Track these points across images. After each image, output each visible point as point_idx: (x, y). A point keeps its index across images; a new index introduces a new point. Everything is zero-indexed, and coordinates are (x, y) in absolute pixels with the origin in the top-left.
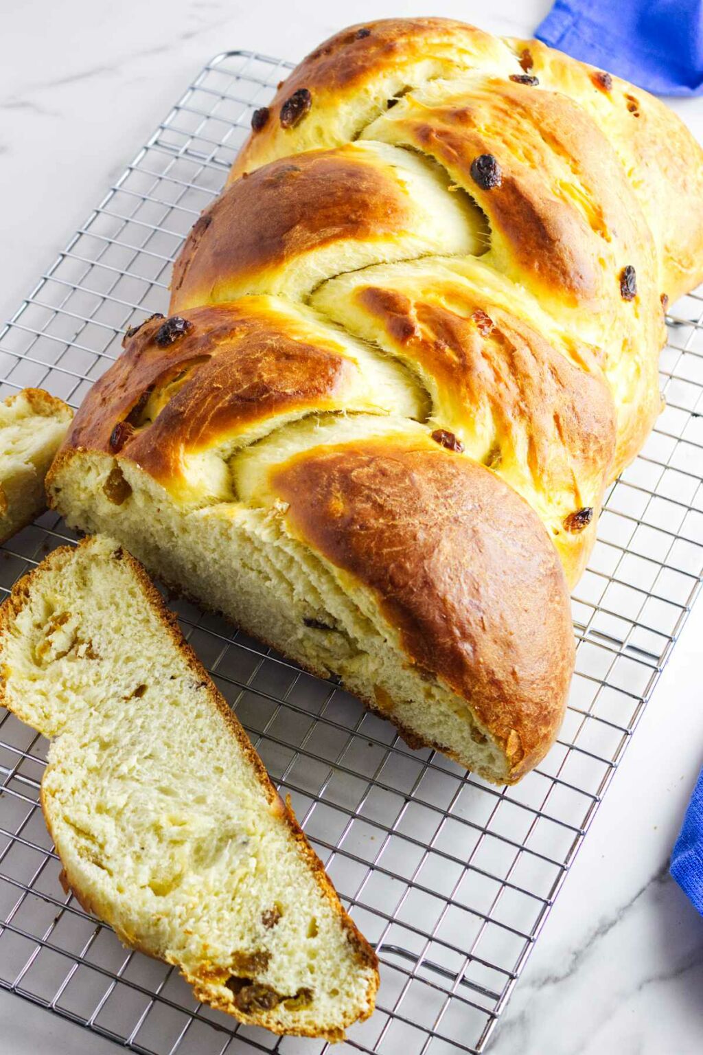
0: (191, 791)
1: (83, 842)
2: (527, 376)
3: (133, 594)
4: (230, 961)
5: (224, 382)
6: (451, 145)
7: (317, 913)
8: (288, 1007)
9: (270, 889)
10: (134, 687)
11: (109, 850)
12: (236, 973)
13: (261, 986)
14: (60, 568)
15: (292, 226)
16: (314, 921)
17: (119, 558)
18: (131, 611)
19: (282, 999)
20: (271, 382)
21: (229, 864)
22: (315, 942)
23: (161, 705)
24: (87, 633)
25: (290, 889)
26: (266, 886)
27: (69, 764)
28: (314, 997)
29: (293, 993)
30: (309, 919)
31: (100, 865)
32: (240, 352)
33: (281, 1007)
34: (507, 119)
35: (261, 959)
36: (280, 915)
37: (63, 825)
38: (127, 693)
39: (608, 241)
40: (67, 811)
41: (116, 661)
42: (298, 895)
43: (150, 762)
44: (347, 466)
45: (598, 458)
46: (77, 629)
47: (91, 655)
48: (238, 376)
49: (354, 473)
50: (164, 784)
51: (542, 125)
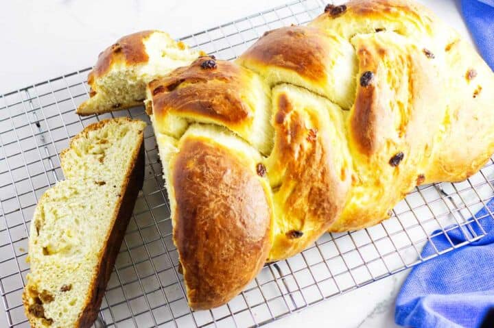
0: (83, 228)
1: (40, 219)
2: (310, 166)
3: (131, 150)
4: (41, 292)
5: (200, 94)
6: (366, 60)
7: (79, 298)
8: (43, 321)
9: (74, 279)
10: (102, 181)
11: (44, 227)
12: (40, 297)
13: (42, 308)
14: (121, 124)
15: (280, 54)
16: (76, 300)
17: (139, 133)
18: (125, 155)
19: (43, 317)
20: (215, 105)
21: (71, 260)
22: (69, 307)
23: (103, 192)
24: (107, 152)
25: (79, 284)
26: (73, 277)
27: (59, 190)
28: (53, 324)
29: (48, 318)
30: (75, 298)
31: (38, 230)
32: (216, 87)
33: (41, 319)
34: (401, 64)
35: (49, 298)
36: (69, 290)
37: (40, 209)
38: (97, 181)
39: (400, 137)
40: (45, 205)
41: (106, 168)
42: (79, 288)
43: (81, 208)
44: (209, 152)
45: (321, 216)
46: (106, 148)
47: (101, 160)
48: (207, 95)
49: (208, 157)
50: (79, 219)
51: (413, 75)
